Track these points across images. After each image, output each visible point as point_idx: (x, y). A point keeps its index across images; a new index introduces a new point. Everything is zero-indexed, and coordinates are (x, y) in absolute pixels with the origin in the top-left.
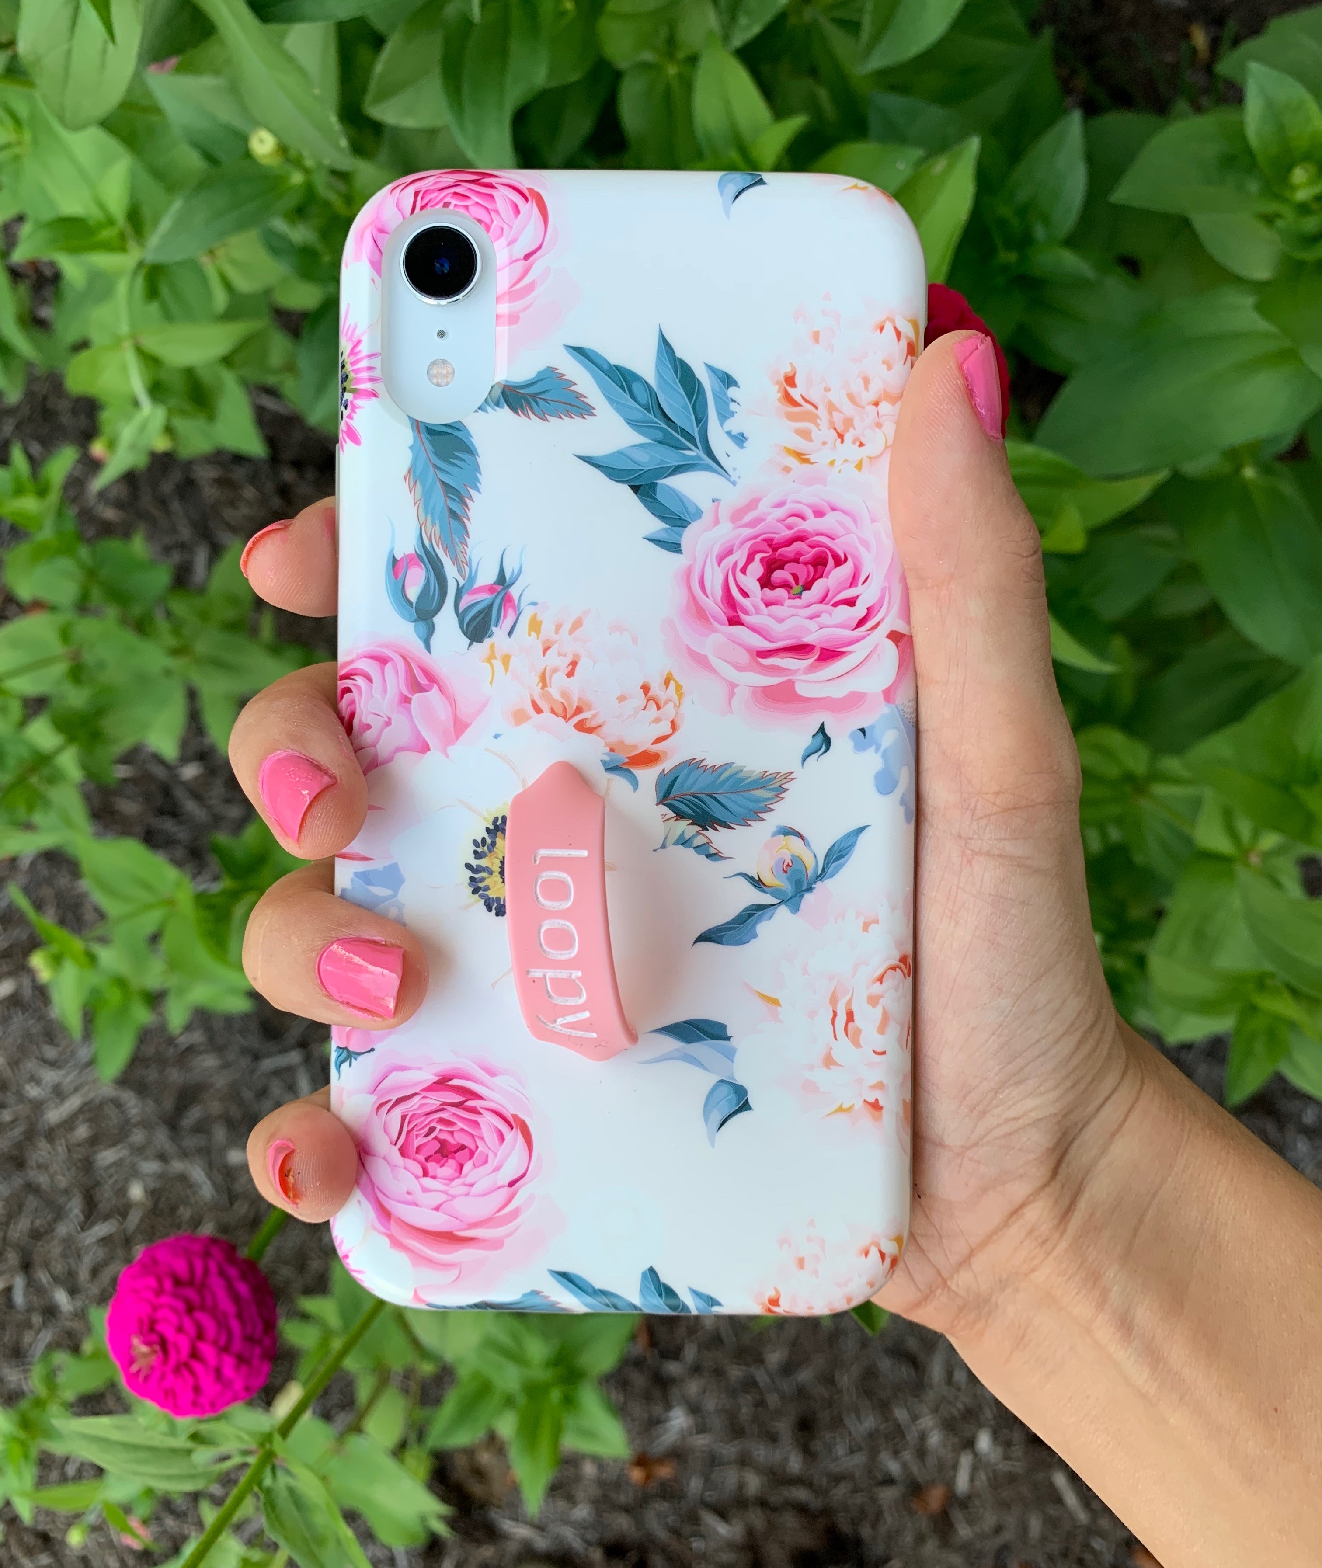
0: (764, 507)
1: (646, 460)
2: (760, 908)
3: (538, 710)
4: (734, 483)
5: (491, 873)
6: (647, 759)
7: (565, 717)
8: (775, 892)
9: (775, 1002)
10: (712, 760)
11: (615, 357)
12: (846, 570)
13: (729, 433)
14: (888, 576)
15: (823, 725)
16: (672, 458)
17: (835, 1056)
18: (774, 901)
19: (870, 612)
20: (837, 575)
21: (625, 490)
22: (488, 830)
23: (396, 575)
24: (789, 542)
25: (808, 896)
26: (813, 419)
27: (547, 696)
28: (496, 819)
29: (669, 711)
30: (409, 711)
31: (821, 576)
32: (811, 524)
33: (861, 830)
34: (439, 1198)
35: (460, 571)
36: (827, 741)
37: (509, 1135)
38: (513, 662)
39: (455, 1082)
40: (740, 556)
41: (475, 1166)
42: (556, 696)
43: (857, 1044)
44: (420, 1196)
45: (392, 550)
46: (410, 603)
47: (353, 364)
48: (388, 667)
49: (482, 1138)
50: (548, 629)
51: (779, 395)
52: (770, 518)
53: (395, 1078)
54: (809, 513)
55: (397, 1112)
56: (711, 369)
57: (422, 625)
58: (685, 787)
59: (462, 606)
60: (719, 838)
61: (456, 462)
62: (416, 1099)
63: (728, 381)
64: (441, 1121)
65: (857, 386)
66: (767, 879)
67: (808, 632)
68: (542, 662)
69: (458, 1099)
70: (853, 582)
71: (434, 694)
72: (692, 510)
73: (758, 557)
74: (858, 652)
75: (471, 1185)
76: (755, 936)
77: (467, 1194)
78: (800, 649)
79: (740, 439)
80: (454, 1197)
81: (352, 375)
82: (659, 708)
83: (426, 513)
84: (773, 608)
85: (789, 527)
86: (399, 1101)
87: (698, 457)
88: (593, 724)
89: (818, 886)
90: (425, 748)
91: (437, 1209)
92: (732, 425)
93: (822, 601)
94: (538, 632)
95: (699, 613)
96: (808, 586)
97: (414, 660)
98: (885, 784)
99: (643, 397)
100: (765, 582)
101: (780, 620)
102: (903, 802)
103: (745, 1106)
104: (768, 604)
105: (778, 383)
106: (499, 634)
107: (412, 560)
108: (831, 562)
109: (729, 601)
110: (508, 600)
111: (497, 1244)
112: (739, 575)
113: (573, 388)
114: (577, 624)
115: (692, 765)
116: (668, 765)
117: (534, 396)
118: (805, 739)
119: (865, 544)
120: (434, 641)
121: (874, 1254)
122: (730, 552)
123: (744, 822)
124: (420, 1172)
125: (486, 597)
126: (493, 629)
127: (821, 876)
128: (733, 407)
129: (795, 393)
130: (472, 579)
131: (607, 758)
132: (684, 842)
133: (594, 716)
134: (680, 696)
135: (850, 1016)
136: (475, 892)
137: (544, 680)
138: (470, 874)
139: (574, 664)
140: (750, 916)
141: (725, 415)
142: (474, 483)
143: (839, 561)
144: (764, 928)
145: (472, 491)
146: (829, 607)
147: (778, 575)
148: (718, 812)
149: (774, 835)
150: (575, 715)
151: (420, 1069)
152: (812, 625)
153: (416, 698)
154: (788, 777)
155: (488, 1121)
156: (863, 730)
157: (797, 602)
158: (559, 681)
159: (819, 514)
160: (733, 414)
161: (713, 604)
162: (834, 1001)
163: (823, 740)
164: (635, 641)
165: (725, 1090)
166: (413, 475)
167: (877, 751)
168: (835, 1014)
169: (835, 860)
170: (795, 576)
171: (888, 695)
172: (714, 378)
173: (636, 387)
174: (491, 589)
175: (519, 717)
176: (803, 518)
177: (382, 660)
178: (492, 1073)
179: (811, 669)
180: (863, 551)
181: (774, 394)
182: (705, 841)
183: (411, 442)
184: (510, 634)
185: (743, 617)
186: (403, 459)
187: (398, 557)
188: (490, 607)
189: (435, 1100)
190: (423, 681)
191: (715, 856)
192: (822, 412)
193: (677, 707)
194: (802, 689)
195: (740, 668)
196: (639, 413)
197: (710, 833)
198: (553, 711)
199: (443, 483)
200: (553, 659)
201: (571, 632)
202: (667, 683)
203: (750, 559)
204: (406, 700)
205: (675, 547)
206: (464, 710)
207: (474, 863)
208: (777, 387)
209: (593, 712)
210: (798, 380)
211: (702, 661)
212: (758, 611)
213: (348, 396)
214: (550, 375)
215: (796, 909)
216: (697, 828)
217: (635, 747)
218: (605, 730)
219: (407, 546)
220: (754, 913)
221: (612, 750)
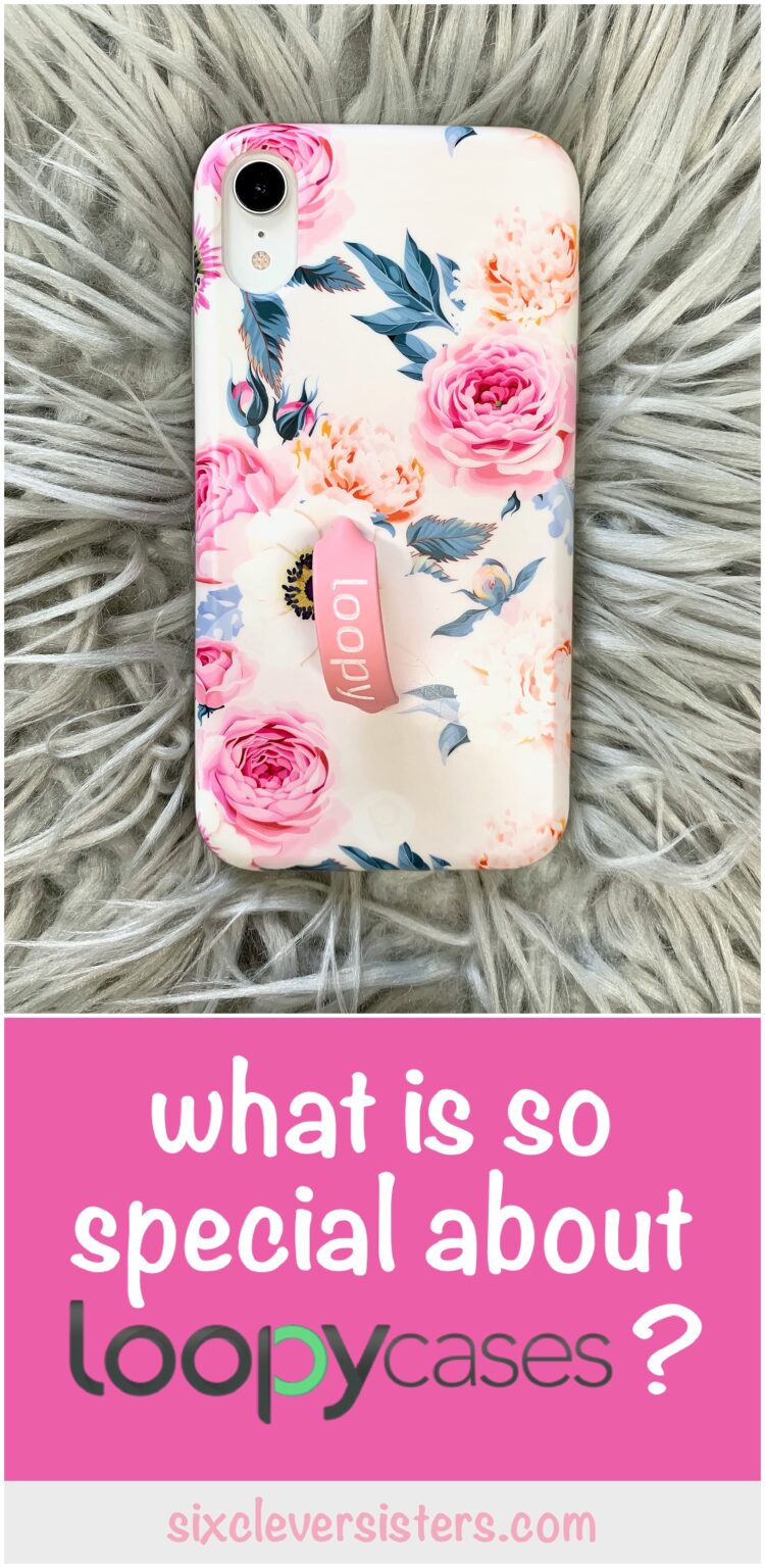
0: (476, 349)
1: (399, 319)
2: (475, 612)
3: (329, 485)
4: (457, 334)
5: (299, 591)
6: (401, 516)
7: (347, 489)
8: (484, 602)
9: (486, 673)
10: (444, 516)
11: (378, 250)
12: (529, 391)
13: (453, 301)
14: (557, 395)
15: (515, 493)
16: (416, 317)
17: (524, 707)
18: (484, 607)
19: (546, 418)
20: (524, 395)
21: (385, 339)
22: (297, 563)
23: (234, 395)
24: (493, 373)
25: (505, 604)
26: (508, 290)
27: (336, 476)
28: (302, 556)
29: (415, 484)
30: (244, 485)
31: (514, 395)
32: (507, 361)
33: (541, 560)
34: (267, 801)
35: (277, 393)
36: (518, 503)
37: (313, 761)
38: (313, 453)
39: (277, 727)
40: (461, 382)
41: (291, 780)
42: (342, 475)
43: (537, 697)
44: (255, 800)
45: (231, 380)
46: (244, 414)
47: (203, 254)
48: (230, 458)
49: (295, 763)
50: (335, 429)
51: (486, 275)
52: (480, 357)
53: (238, 724)
54: (506, 353)
55: (239, 747)
56: (441, 258)
57: (252, 429)
58: (428, 533)
59: (278, 417)
60: (448, 567)
61: (274, 320)
62: (252, 738)
63: (453, 266)
64: (269, 752)
65: (537, 270)
66: (479, 593)
67: (505, 431)
68: (331, 453)
69: (279, 737)
70: (535, 398)
71: (260, 475)
72: (429, 351)
73: (473, 382)
74: (538, 445)
75: (289, 793)
76: (472, 630)
77: (286, 799)
78: (500, 443)
79: (461, 305)
80: (277, 800)
81: (202, 262)
82: (408, 482)
83: (253, 353)
84: (482, 416)
85: (493, 363)
86: (241, 739)
87: (432, 317)
88: (366, 493)
89: (512, 597)
90: (254, 510)
91: (266, 808)
92: (456, 295)
93: (515, 411)
94: (329, 434)
95: (433, 420)
96: (505, 402)
97: (247, 452)
98: (556, 530)
99: (397, 276)
100: (478, 399)
101: (487, 424)
102: (566, 542)
103: (466, 740)
104: (479, 414)
105: (485, 267)
106: (303, 434)
107: (243, 386)
108: (520, 385)
109: (453, 411)
110: (308, 411)
111: (306, 830)
112: (460, 394)
113: (350, 271)
114: (355, 428)
115: (431, 519)
116: (415, 520)
117: (325, 276)
118: (504, 503)
119: (542, 373)
120: (259, 439)
121: (547, 831)
122: (455, 380)
123: (464, 557)
124: (255, 784)
125: (294, 410)
126: (299, 431)
127: (514, 591)
128: (456, 283)
129: (496, 274)
130: (284, 398)
131: (375, 516)
132: (425, 570)
133: (366, 488)
134: (422, 474)
135: (533, 681)
136: (288, 604)
137: (333, 465)
138: (285, 592)
139: (352, 454)
140: (468, 617)
141: (450, 288)
142: (285, 334)
143: (525, 385)
144: (477, 625)
145: (284, 340)
146: (519, 415)
147: (486, 394)
148: (448, 551)
149: (484, 564)
150: (353, 488)
151: (254, 719)
152: (508, 427)
153: (249, 477)
154: (493, 527)
155: (299, 751)
156: (541, 496)
157: (498, 412)
158: (343, 465)
159: (512, 353)
160: (455, 288)
161: (443, 414)
162: (522, 671)
163: (515, 502)
164: (392, 439)
165: (452, 730)
166: (244, 329)
167: (550, 509)
168: (523, 680)
169: (524, 580)
170: (497, 396)
171: (558, 472)
172: (443, 263)
173: (392, 270)
174: (297, 406)
175: (317, 490)
176: (502, 356)
177: (225, 452)
178: (302, 721)
179: (507, 456)
180: (540, 377)
181: (482, 274)
182: (438, 569)
183: (243, 307)
184: (310, 435)
185: (462, 422)
186: (239, 318)
187: (235, 384)
188: (297, 416)
189: (264, 738)
190: (252, 464)
191: (445, 579)
192: (514, 286)
193: (420, 482)
194: (502, 470)
195: (461, 456)
196: (394, 287)
197: (442, 564)
198: (339, 485)
199: (265, 335)
200: (339, 451)
201: (350, 434)
202: (413, 466)
203: (467, 384)
204: (241, 479)
205: (418, 377)
206: (280, 484)
207: (288, 585)
208: (484, 271)
209: (365, 485)
210: (498, 265)
211: (435, 452)
212: (472, 418)
213: (200, 276)
214: (335, 262)
215: (498, 613)
216: (434, 561)
217: (393, 508)
218: (373, 497)
219: (241, 376)
220: (470, 616)
221: (378, 510)
